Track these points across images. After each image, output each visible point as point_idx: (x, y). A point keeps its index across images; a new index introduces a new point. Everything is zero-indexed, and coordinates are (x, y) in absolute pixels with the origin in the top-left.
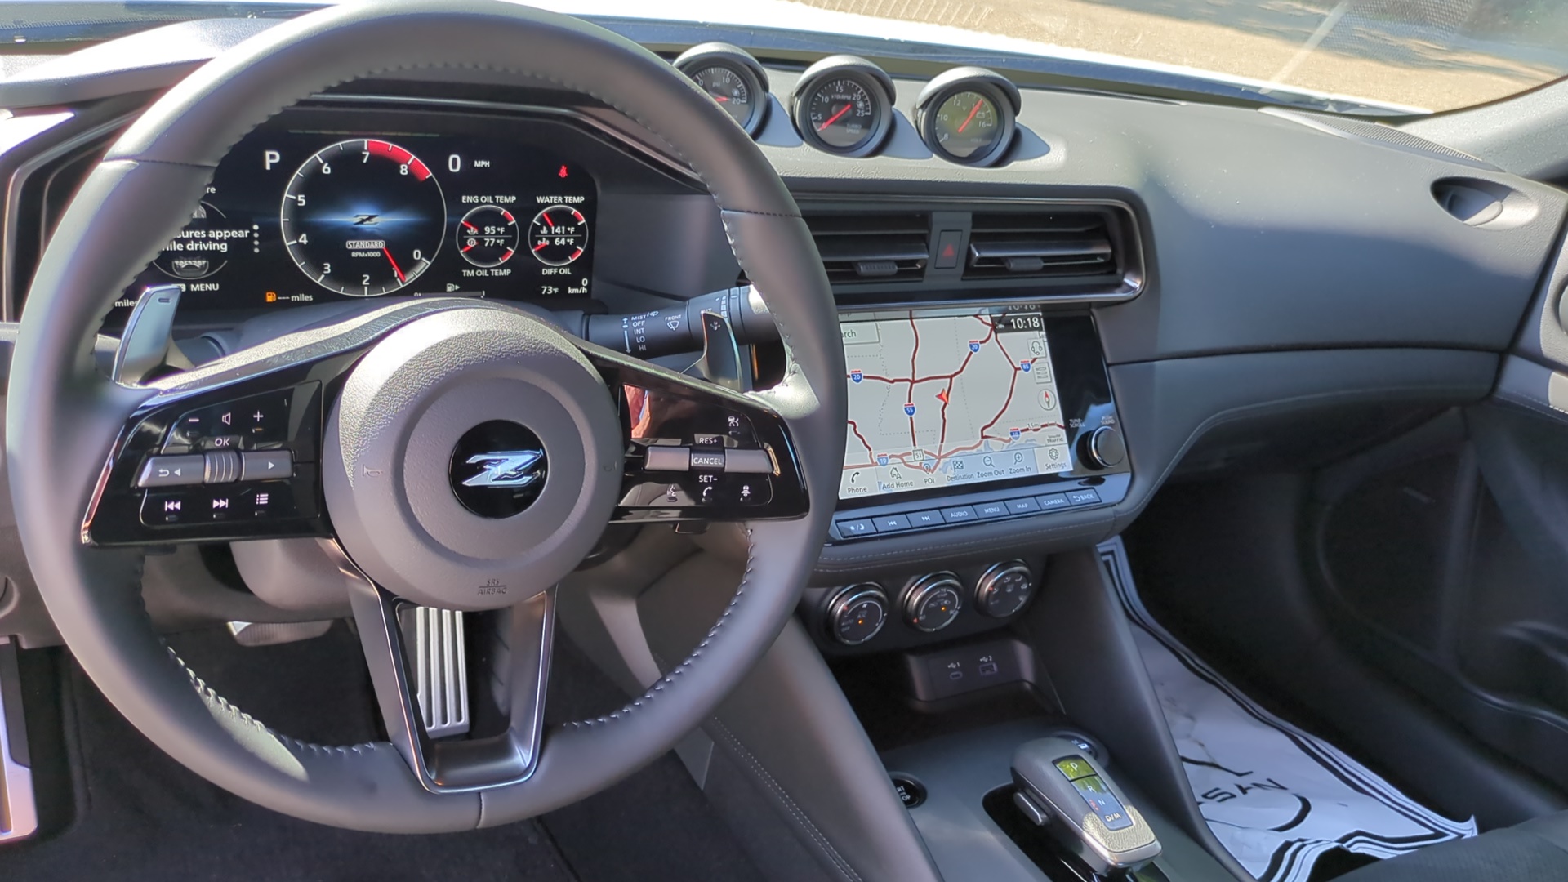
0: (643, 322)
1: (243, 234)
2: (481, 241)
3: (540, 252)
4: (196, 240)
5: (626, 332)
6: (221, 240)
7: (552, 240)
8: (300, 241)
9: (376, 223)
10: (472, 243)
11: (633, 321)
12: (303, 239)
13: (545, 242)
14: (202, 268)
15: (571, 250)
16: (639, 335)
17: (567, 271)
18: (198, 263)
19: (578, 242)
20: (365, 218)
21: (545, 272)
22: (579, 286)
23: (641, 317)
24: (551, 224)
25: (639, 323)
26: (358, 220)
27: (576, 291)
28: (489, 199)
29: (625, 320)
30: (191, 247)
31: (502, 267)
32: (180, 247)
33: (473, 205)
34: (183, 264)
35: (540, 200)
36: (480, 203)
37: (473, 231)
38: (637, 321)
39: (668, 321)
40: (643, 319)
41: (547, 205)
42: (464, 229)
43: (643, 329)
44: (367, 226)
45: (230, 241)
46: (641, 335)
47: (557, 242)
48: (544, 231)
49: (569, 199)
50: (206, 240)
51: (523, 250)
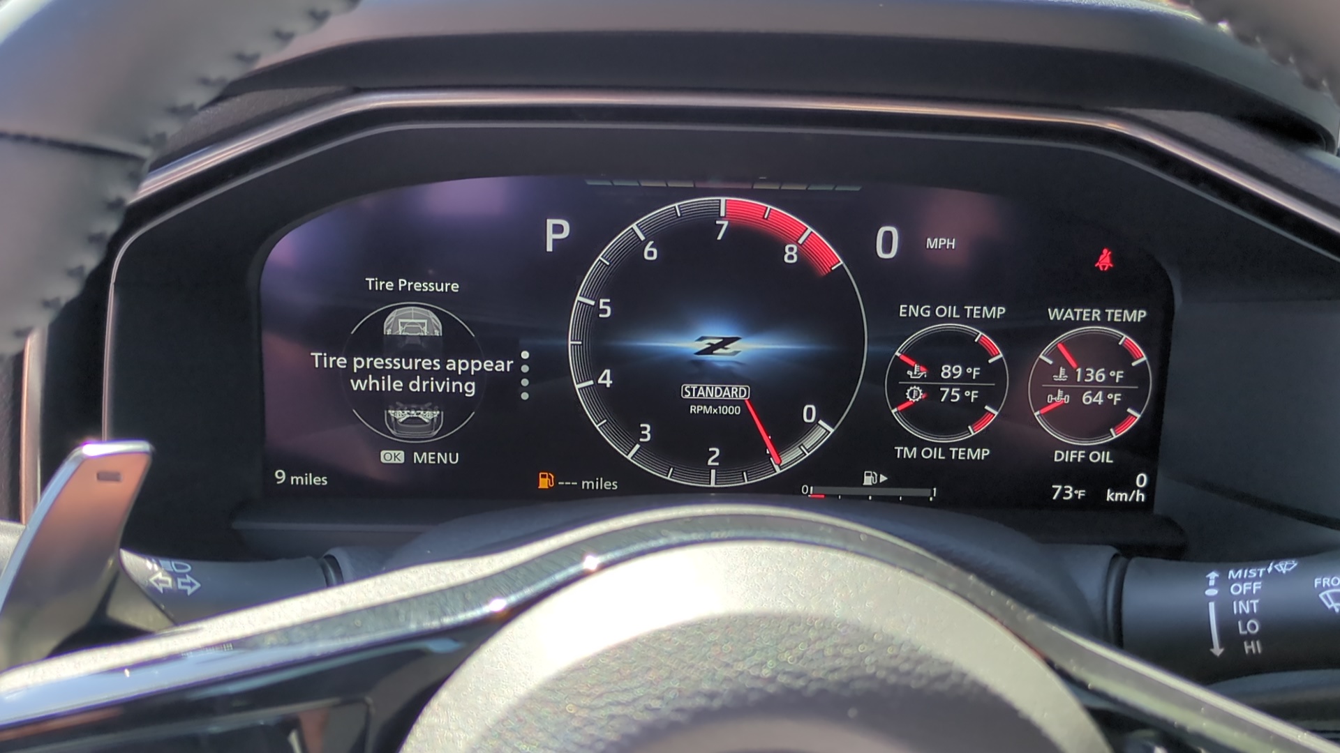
0: (1257, 586)
1: (501, 366)
2: (933, 392)
3: (1050, 417)
4: (425, 375)
5: (1212, 605)
6: (466, 376)
7: (1076, 394)
8: (600, 381)
9: (736, 353)
10: (916, 395)
11: (1233, 581)
12: (605, 378)
13: (1061, 398)
14: (433, 424)
15: (1116, 416)
16: (1245, 617)
17: (1105, 457)
18: (427, 416)
19: (1132, 399)
20: (715, 342)
21: (1060, 456)
22: (1130, 487)
23: (1253, 572)
24: (1074, 365)
25: (1245, 588)
26: (704, 345)
27: (1122, 496)
28: (952, 311)
29: (1213, 575)
30: (417, 385)
31: (974, 443)
32: (398, 385)
33: (920, 322)
34: (401, 415)
35: (1055, 314)
36: (934, 320)
37: (918, 371)
38: (1243, 580)
39: (1321, 589)
40: (1257, 579)
41: (1070, 325)
42: (900, 369)
43: (1255, 602)
44: (721, 357)
45: (480, 377)
46: (1252, 615)
47: (1087, 398)
48: (1062, 375)
49: (1115, 314)
50: (442, 375)
51: (1016, 413)
